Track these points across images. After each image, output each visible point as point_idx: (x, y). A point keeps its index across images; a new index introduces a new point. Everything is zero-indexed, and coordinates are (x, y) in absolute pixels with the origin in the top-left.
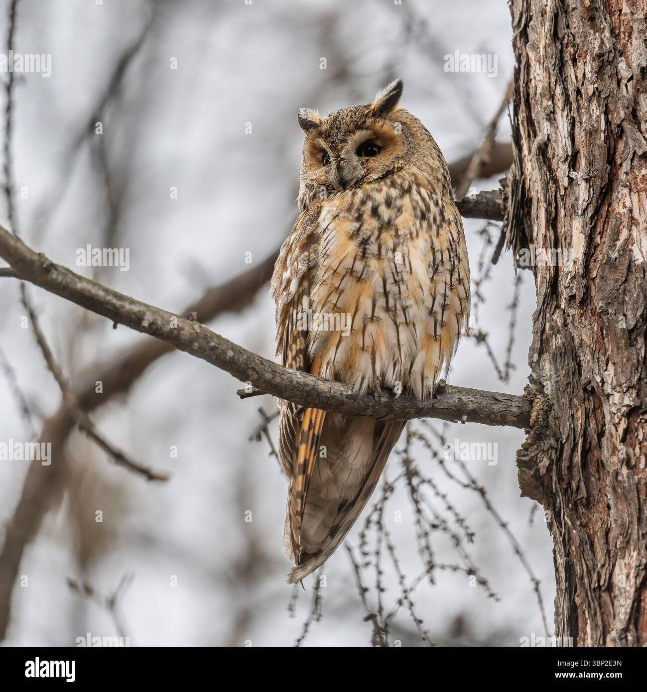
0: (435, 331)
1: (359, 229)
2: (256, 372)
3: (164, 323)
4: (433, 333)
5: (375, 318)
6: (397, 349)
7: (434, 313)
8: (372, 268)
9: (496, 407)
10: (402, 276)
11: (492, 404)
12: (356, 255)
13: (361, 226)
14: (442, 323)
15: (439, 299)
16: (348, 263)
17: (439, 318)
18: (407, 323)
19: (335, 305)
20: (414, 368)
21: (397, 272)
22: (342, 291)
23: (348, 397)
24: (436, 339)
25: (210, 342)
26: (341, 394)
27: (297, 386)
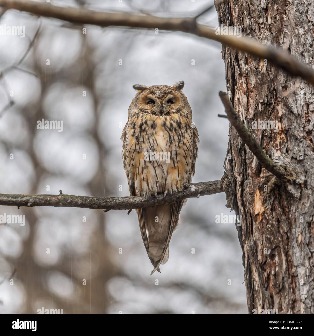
0: (174, 165)
1: (134, 132)
2: (96, 205)
3: (40, 201)
4: (173, 166)
5: (146, 167)
6: (156, 177)
7: (172, 158)
8: (143, 147)
9: (211, 188)
10: (154, 147)
11: (209, 187)
12: (136, 143)
13: (135, 131)
14: (177, 161)
15: (174, 152)
16: (133, 147)
17: (176, 160)
18: (159, 166)
19: (132, 165)
20: (167, 182)
21: (151, 147)
22: (134, 159)
23: (145, 201)
24: (175, 168)
25: (68, 201)
26: (141, 201)
27: (119, 204)
